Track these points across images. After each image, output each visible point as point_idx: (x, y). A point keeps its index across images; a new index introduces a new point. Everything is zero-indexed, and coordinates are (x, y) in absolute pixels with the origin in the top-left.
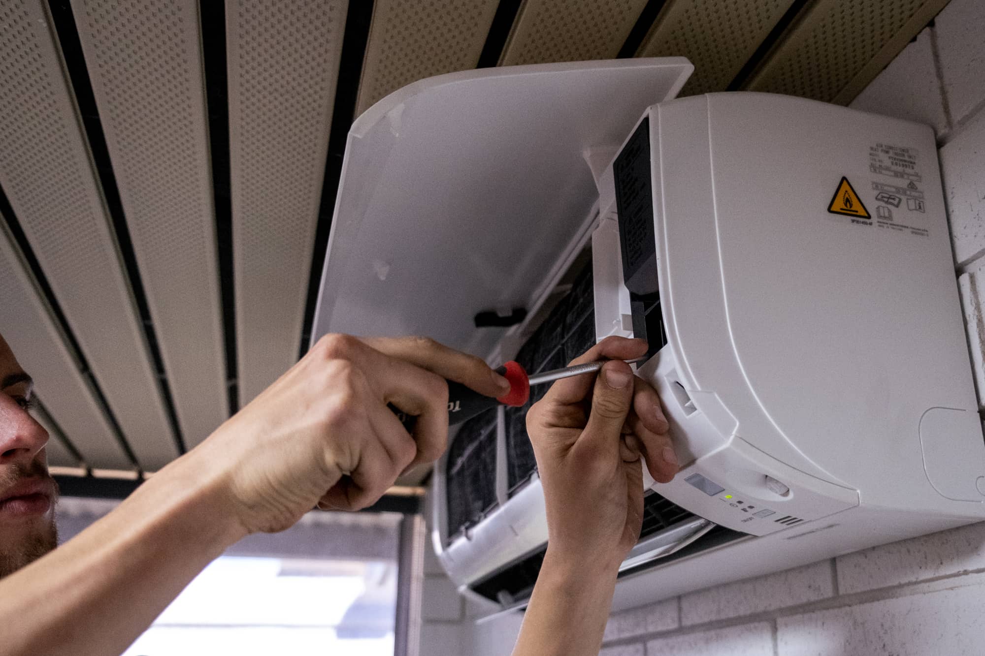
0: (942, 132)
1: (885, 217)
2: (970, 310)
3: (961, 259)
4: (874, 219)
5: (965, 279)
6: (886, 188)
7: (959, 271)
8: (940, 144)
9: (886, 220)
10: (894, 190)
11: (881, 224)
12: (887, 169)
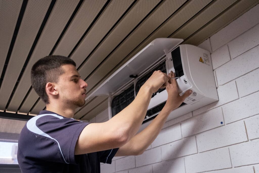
0: (211, 52)
2: (215, 75)
3: (214, 69)
4: (204, 63)
5: (214, 72)
7: (213, 71)
8: (211, 54)
9: (205, 63)
11: (205, 64)
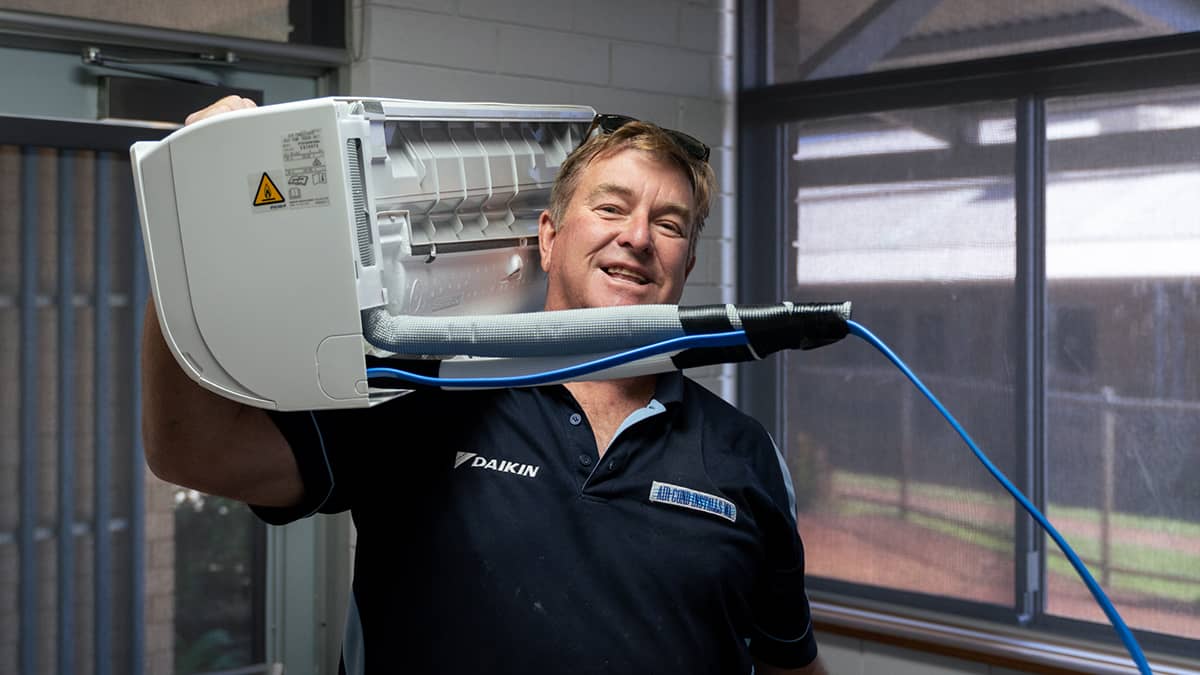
1: (295, 197)
6: (296, 171)
10: (301, 171)
12: (297, 154)
